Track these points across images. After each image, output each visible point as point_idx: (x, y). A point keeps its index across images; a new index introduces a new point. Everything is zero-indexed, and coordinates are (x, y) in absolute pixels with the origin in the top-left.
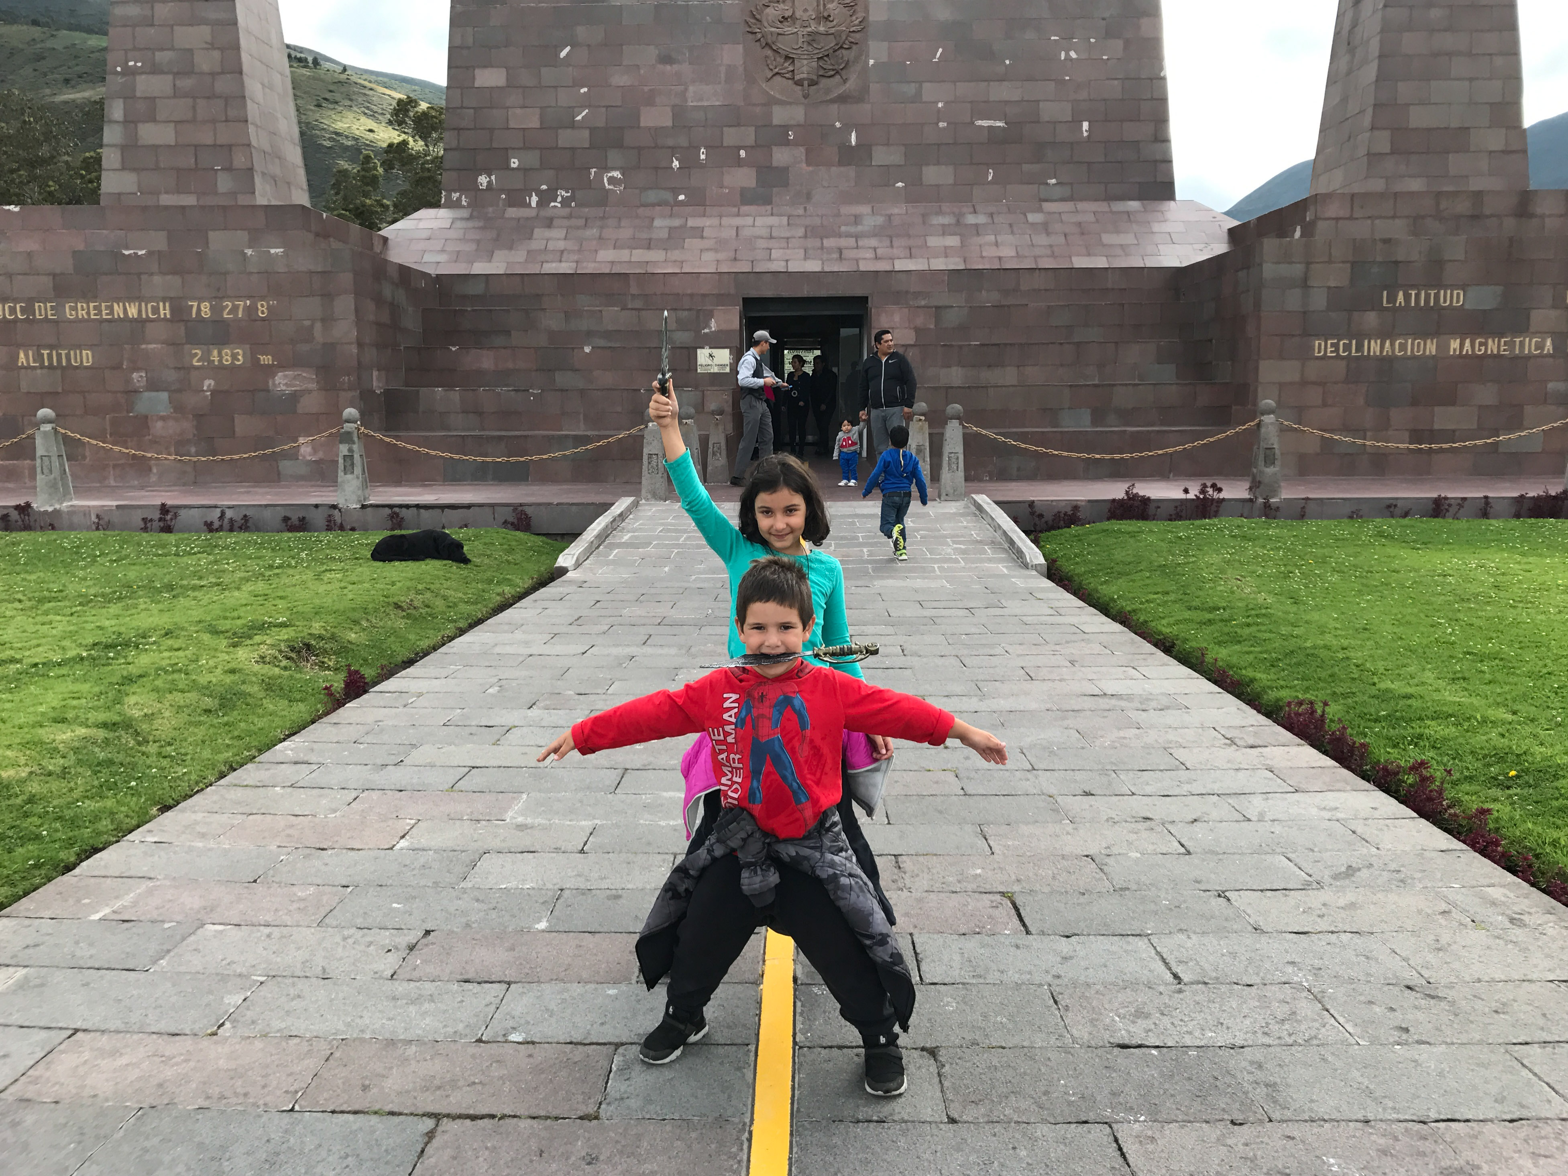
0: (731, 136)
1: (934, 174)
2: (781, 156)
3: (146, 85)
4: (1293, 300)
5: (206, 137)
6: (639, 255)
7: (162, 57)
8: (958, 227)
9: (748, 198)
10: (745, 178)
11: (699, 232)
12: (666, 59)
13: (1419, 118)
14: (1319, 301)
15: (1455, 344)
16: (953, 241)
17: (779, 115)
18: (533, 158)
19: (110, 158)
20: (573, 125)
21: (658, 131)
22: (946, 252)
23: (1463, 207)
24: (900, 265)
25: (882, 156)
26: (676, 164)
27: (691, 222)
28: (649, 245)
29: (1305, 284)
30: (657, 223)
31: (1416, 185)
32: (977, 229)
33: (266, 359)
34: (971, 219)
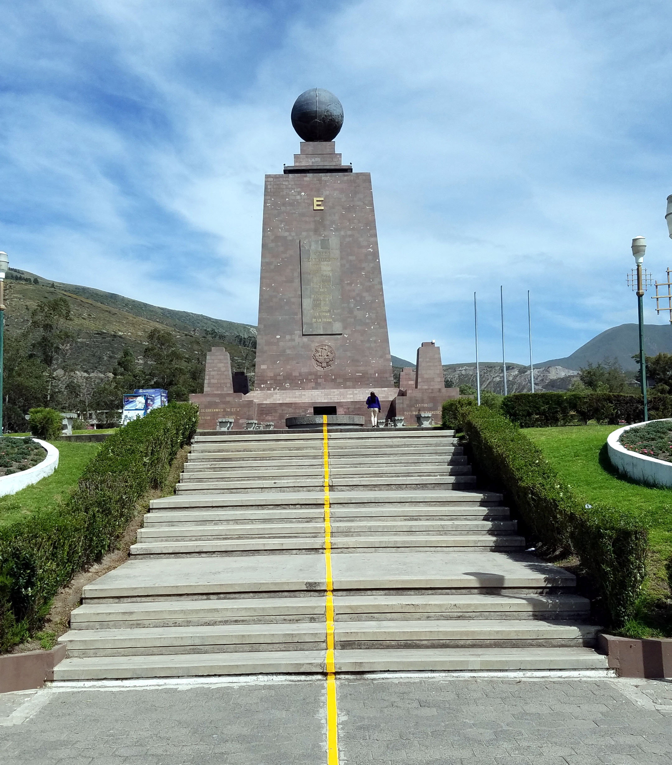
0: (310, 377)
1: (348, 384)
2: (319, 381)
3: (212, 373)
4: (401, 406)
5: (222, 381)
6: (294, 399)
7: (215, 369)
8: (353, 394)
9: (313, 388)
10: (313, 384)
11: (305, 395)
12: (298, 363)
14: (405, 406)
16: (352, 396)
17: (319, 373)
18: (272, 382)
19: (206, 385)
20: (280, 375)
21: (295, 376)
22: (350, 398)
23: (430, 391)
24: (342, 401)
25: (338, 381)
26: (299, 382)
27: (303, 393)
28: (295, 397)
29: (403, 403)
30: (296, 393)
32: (356, 394)
33: (238, 418)
34: (355, 392)
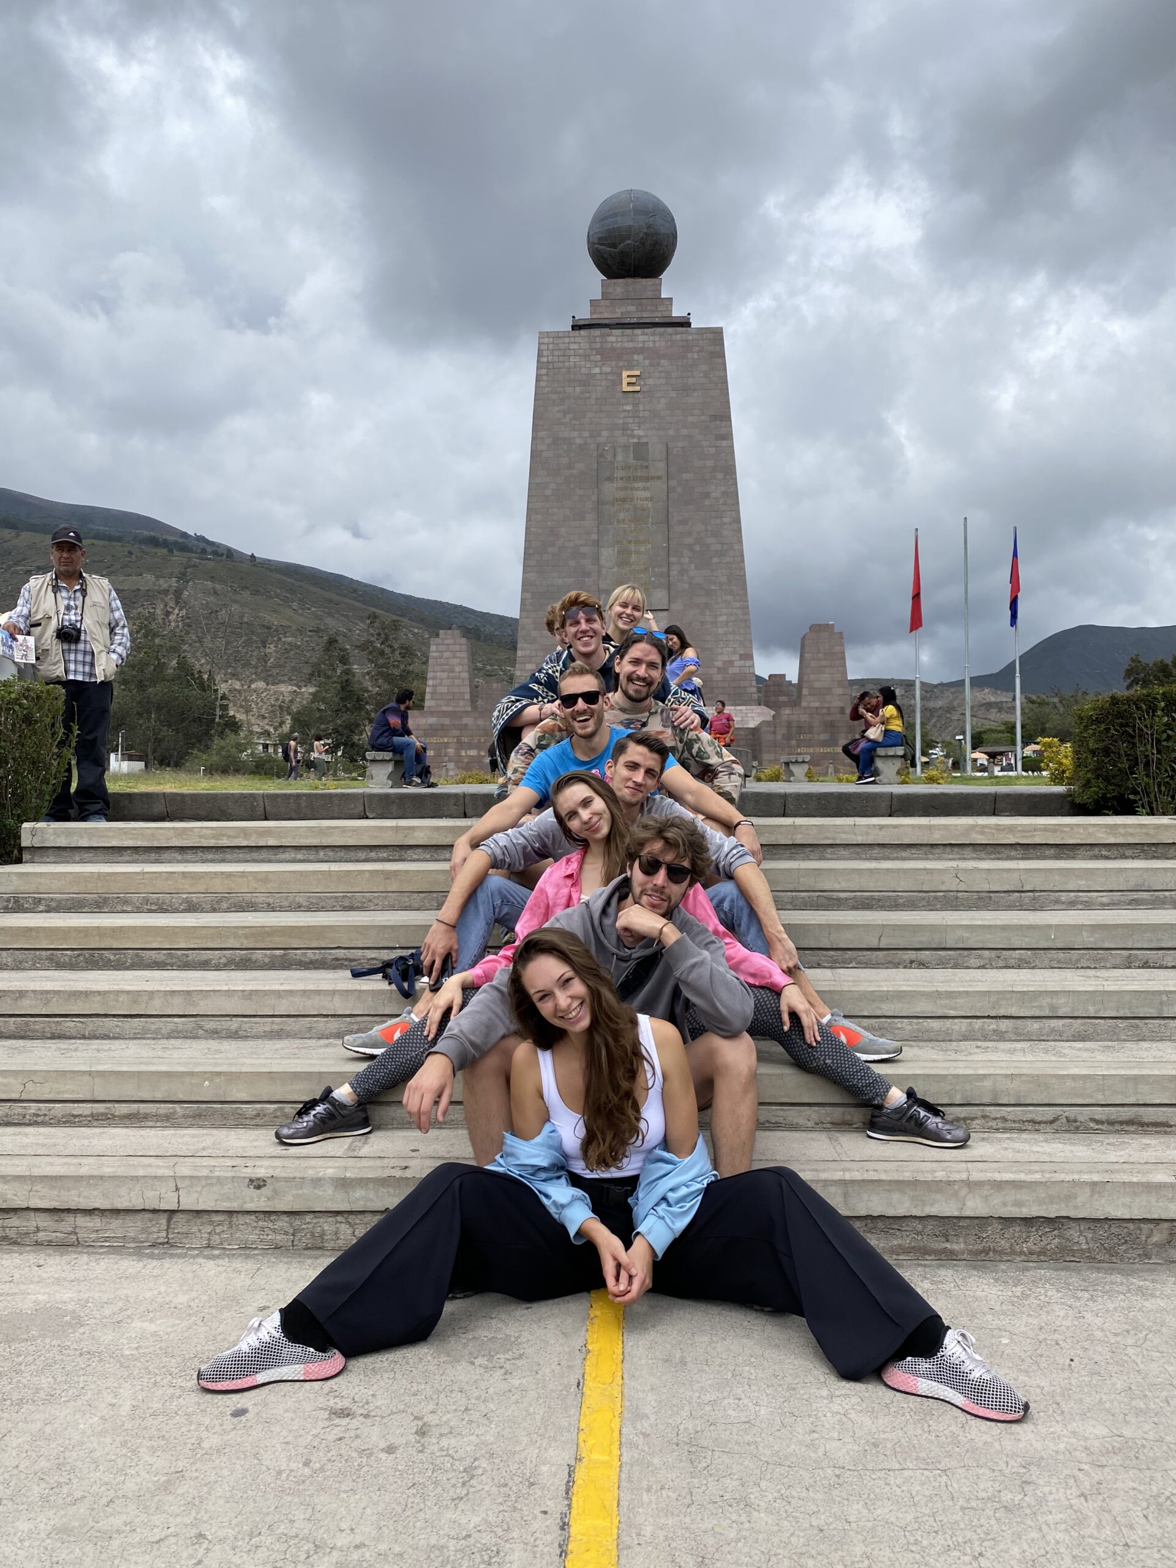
3: (439, 675)
4: (770, 737)
5: (456, 690)
7: (444, 667)
13: (817, 685)
14: (779, 737)
15: (818, 750)
19: (428, 696)
23: (824, 711)
29: (774, 733)
31: (817, 704)
